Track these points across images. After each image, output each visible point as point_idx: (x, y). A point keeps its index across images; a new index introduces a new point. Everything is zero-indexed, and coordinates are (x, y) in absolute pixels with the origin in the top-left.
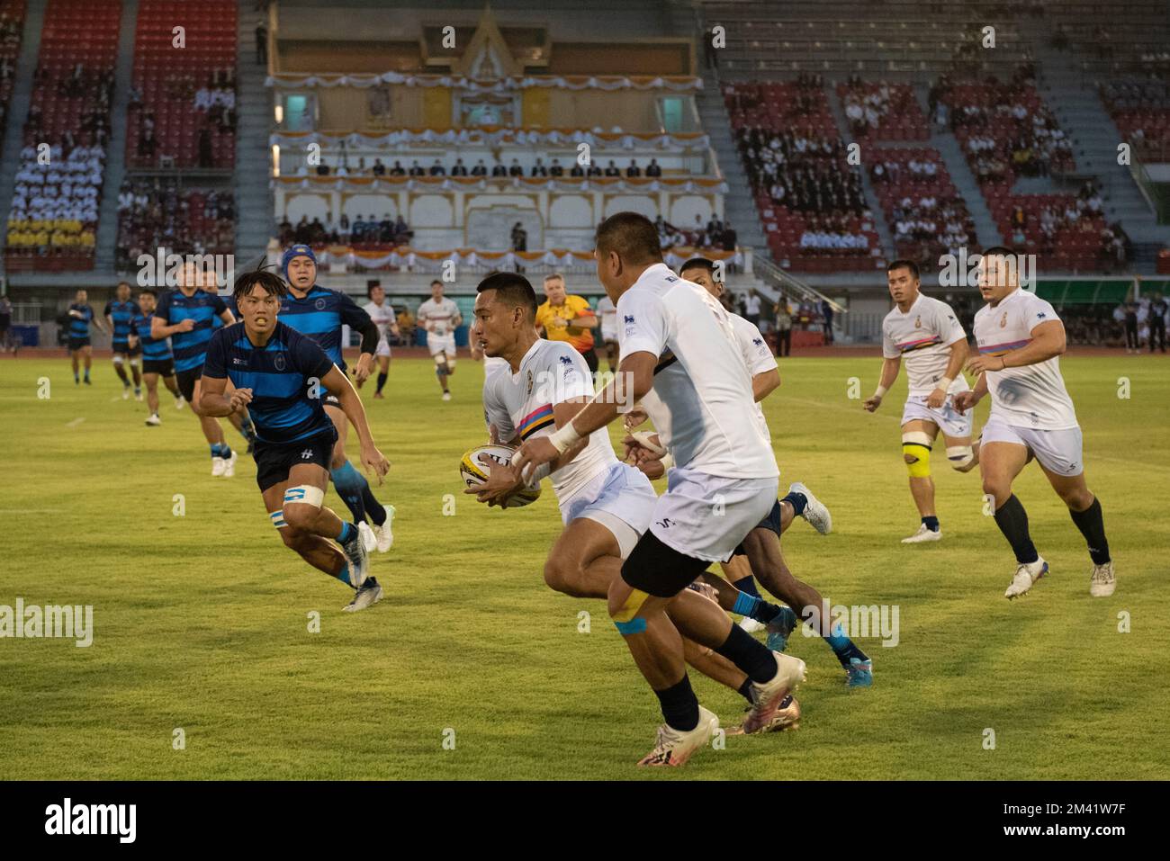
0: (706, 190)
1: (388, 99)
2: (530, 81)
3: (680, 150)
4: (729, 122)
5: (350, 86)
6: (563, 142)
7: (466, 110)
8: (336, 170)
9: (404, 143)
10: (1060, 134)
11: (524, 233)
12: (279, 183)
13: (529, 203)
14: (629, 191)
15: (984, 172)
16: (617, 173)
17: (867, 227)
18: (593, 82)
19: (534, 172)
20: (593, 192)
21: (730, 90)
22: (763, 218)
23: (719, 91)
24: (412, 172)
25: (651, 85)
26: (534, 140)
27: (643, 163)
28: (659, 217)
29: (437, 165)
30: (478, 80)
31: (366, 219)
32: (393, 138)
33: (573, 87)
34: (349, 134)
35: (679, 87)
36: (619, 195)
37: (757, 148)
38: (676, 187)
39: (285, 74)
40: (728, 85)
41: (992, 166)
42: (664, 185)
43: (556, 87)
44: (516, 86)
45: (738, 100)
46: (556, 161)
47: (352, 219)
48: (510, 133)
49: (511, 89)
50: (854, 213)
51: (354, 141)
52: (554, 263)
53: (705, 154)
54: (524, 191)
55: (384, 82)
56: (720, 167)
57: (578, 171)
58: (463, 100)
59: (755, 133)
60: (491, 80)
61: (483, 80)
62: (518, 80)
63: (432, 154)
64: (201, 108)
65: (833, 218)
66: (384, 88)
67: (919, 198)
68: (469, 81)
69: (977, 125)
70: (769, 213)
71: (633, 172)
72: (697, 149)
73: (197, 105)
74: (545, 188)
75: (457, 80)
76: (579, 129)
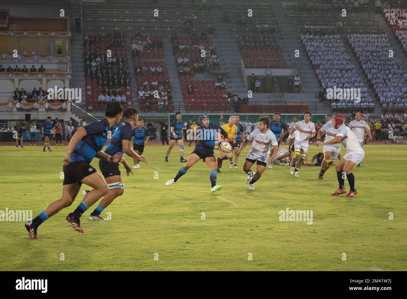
0: (62, 78)
3: (57, 61)
4: (82, 50)
10: (216, 56)
15: (181, 71)
16: (27, 70)
17: (128, 93)
18: (25, 34)
21: (86, 38)
22: (86, 89)
23: (81, 38)
25: (49, 35)
33: (17, 35)
35: (61, 36)
36: (25, 79)
37: (91, 61)
38: (49, 76)
40: (86, 35)
41: (185, 69)
42: (44, 75)
43: (10, 35)
45: (89, 41)
50: (123, 87)
59: (91, 55)
65: (114, 89)
67: (152, 82)
69: (183, 53)
70: (89, 87)
72: (64, 61)
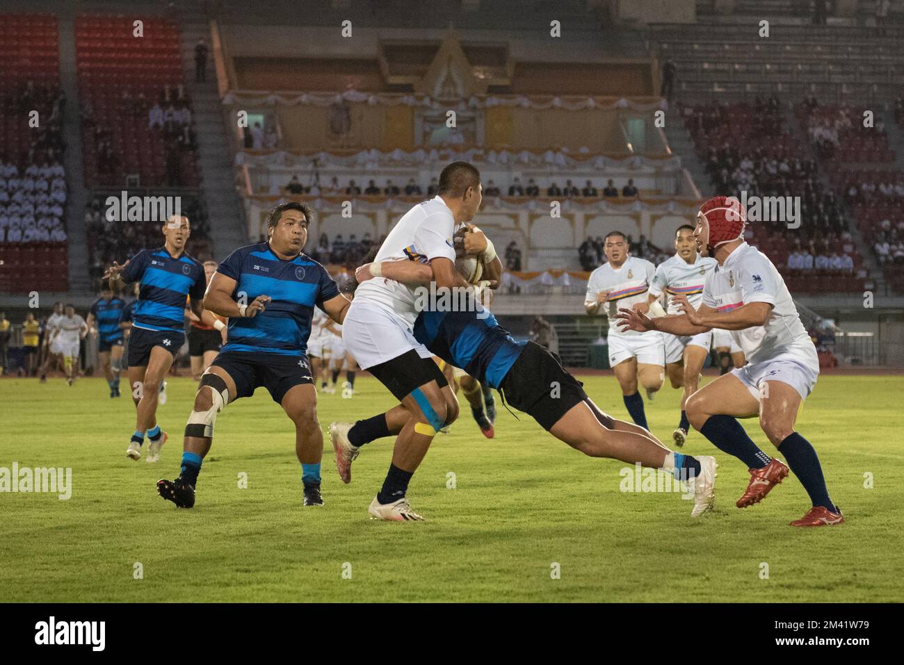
0: (688, 211)
1: (348, 118)
2: (494, 101)
3: (652, 170)
4: (693, 143)
5: (312, 104)
6: (534, 162)
7: (428, 129)
8: (308, 190)
9: (373, 161)
11: (518, 252)
12: (254, 201)
13: (509, 223)
14: (610, 211)
16: (595, 193)
17: (849, 248)
18: (557, 101)
19: (511, 191)
20: (573, 211)
23: (678, 111)
24: (387, 191)
25: (615, 105)
26: (505, 160)
27: (620, 184)
28: (642, 237)
29: (412, 184)
30: (440, 99)
31: (346, 239)
32: (362, 156)
33: (536, 106)
34: (318, 152)
35: (642, 108)
37: (729, 169)
38: (657, 207)
39: (243, 92)
40: (686, 106)
42: (644, 204)
43: (519, 106)
44: (479, 105)
45: (700, 121)
46: (531, 181)
47: (331, 239)
48: (481, 152)
49: (474, 108)
50: (835, 235)
51: (323, 159)
52: (551, 282)
53: (678, 174)
54: (504, 210)
55: (345, 100)
56: (698, 188)
57: (555, 191)
58: (426, 120)
59: (722, 155)
60: (453, 99)
61: (445, 99)
62: (482, 99)
63: (407, 174)
64: (156, 126)
65: (815, 239)
66: (346, 107)
67: (897, 221)
68: (432, 100)
71: (610, 192)
72: (669, 169)
73: (151, 123)
74: (526, 207)
75: (420, 99)
76: (550, 148)
